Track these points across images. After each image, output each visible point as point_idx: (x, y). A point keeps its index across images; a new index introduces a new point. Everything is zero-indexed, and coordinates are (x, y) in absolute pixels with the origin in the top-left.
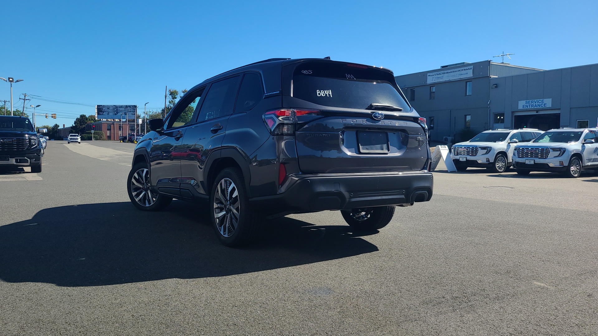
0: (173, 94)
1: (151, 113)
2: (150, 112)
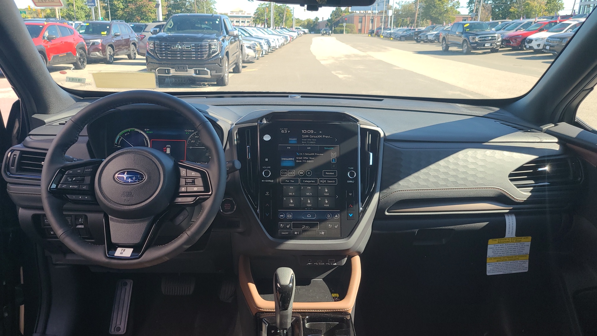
1: (404, 2)
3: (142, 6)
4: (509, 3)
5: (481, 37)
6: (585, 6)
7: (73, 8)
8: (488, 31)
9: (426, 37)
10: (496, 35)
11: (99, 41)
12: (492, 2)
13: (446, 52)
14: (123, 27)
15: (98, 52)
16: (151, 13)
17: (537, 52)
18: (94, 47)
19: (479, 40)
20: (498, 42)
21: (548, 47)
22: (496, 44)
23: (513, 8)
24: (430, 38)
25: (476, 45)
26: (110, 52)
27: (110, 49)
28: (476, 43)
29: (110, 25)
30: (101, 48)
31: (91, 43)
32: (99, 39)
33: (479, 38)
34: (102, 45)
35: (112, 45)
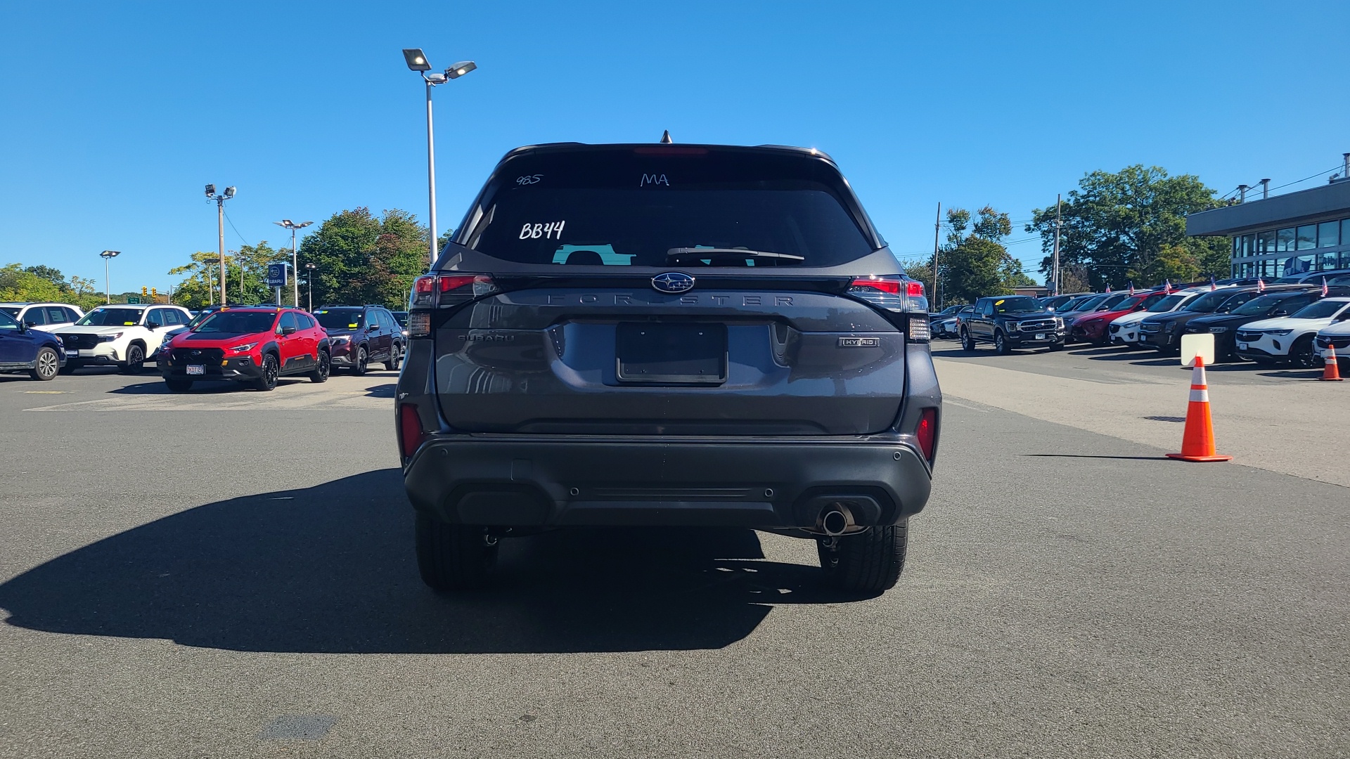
0: (957, 220)
1: (908, 265)
2: (906, 263)
3: (377, 283)
4: (1126, 262)
5: (1025, 324)
6: (1242, 264)
7: (239, 290)
8: (1041, 311)
9: (941, 327)
10: (1054, 319)
11: (347, 338)
12: (1091, 261)
13: (969, 351)
14: (381, 315)
15: (345, 355)
16: (394, 296)
17: (1133, 346)
18: (338, 348)
19: (1022, 328)
20: (1060, 331)
21: (1143, 338)
22: (1056, 335)
23: (1133, 271)
24: (949, 328)
25: (1017, 337)
26: (362, 356)
27: (362, 351)
28: (1018, 333)
29: (363, 313)
30: (348, 349)
31: (335, 341)
32: (347, 335)
33: (1022, 325)
34: (352, 345)
35: (365, 344)
